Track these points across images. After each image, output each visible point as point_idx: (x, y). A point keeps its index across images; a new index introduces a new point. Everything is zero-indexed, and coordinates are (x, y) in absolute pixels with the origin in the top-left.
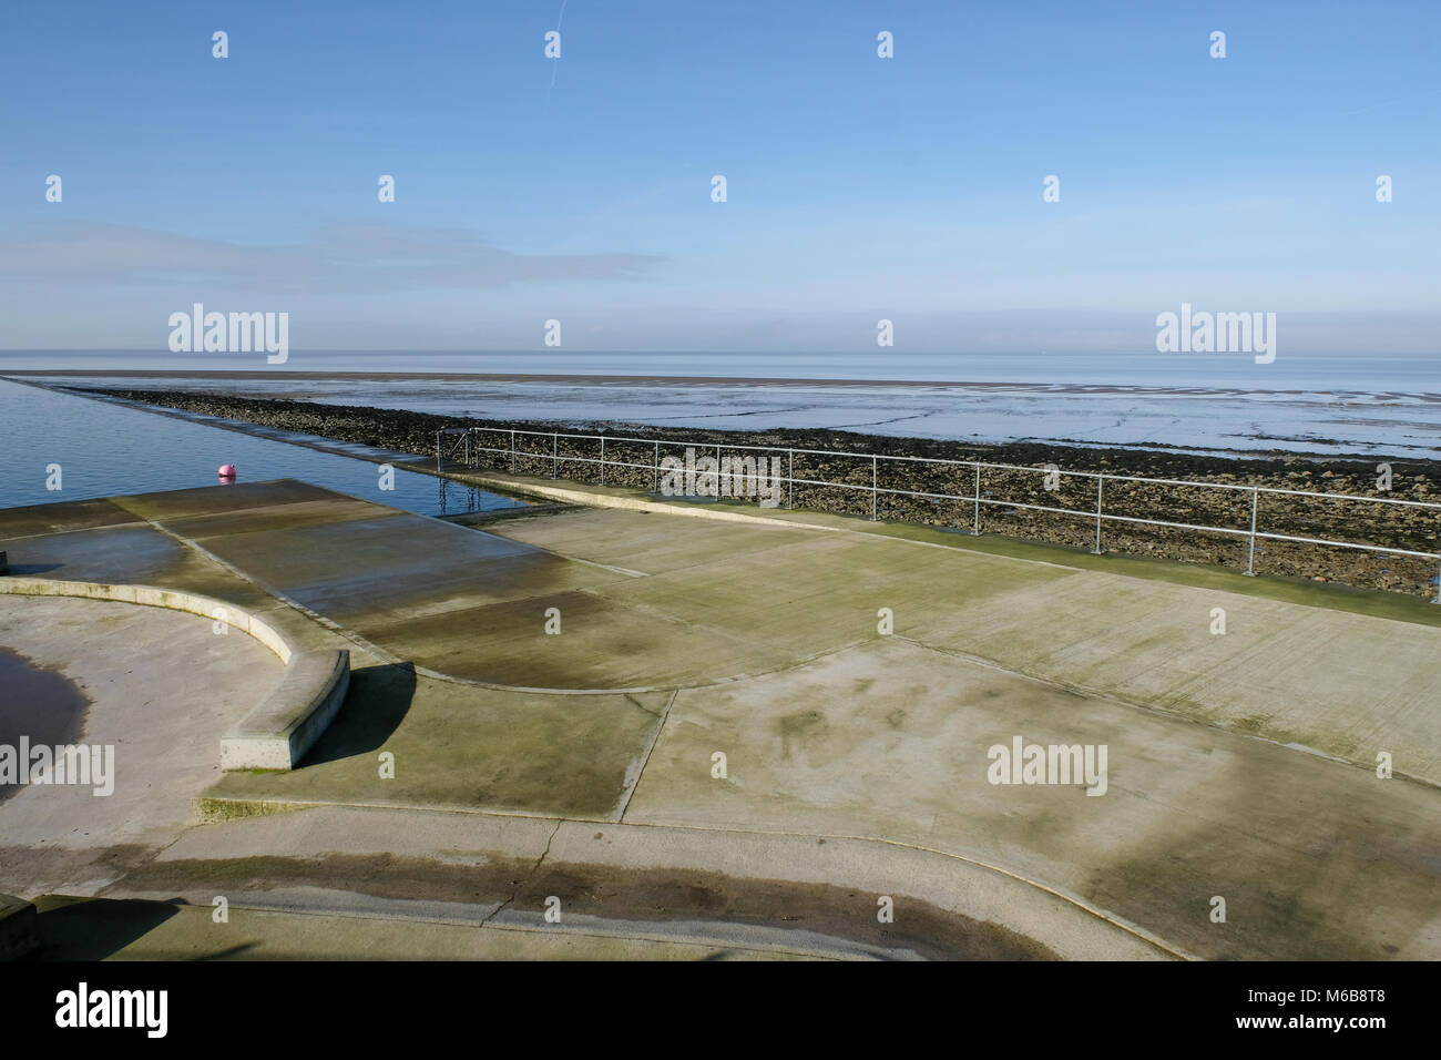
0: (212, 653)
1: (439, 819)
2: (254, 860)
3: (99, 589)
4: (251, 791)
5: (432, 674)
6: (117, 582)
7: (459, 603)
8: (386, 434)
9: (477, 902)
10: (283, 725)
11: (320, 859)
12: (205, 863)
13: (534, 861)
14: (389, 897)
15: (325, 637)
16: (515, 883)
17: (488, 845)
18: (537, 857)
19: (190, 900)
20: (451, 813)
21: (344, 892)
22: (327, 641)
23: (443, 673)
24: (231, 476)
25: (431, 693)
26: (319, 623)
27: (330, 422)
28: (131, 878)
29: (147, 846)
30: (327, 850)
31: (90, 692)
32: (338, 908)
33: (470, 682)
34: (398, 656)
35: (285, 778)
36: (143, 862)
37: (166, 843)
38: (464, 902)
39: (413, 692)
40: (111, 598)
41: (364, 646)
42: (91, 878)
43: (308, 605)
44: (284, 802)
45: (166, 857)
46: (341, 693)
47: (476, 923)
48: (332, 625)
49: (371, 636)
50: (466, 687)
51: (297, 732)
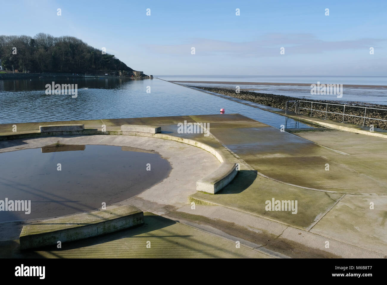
0: (205, 160)
1: (251, 217)
2: (199, 216)
3: (181, 139)
4: (202, 197)
5: (262, 175)
6: (185, 138)
7: (278, 155)
8: (274, 103)
9: (255, 243)
10: (213, 181)
11: (215, 220)
12: (187, 214)
13: (276, 236)
14: (230, 234)
15: (234, 160)
16: (268, 241)
17: (263, 227)
18: (278, 235)
19: (180, 222)
20: (255, 216)
21: (219, 230)
22: (234, 161)
23: (265, 175)
24: (223, 112)
25: (260, 181)
26: (234, 155)
27: (258, 98)
28: (169, 214)
29: (175, 207)
30: (217, 218)
31: (173, 166)
32: (215, 234)
33: (273, 179)
34: (253, 168)
35: (212, 196)
36: (173, 210)
37: (180, 207)
38: (251, 242)
39: (255, 179)
40: (184, 142)
41: (244, 164)
42: (161, 211)
43: (232, 150)
44: (210, 202)
45: (178, 210)
46: (233, 176)
47: (252, 248)
48: (237, 157)
49: (248, 162)
50: (272, 181)
51: (217, 184)
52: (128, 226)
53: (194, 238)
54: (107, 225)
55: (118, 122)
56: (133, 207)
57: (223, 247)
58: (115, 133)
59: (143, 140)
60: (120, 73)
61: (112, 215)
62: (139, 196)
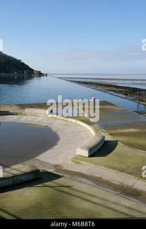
0: (82, 133)
1: (113, 173)
2: (78, 172)
3: (66, 118)
4: (80, 160)
5: (121, 144)
7: (132, 130)
8: (130, 93)
9: (115, 191)
10: (88, 148)
11: (89, 175)
12: (70, 171)
13: (130, 186)
14: (99, 185)
15: (102, 133)
16: (125, 190)
17: (121, 181)
19: (65, 176)
20: (116, 172)
21: (91, 182)
23: (123, 144)
25: (120, 148)
26: (102, 130)
27: (119, 89)
29: (62, 166)
31: (60, 137)
32: (89, 185)
33: (129, 147)
34: (115, 139)
35: (87, 159)
36: (60, 168)
37: (65, 166)
38: (113, 190)
39: (116, 147)
40: (67, 120)
41: (109, 136)
42: (52, 169)
43: (101, 126)
44: (85, 163)
45: (64, 168)
46: (101, 144)
47: (113, 195)
48: (104, 131)
49: (111, 134)
50: (127, 148)
51: (90, 150)
52: (29, 179)
53: (74, 187)
54: (15, 179)
55: (23, 106)
56: (33, 166)
57: (94, 194)
58: (21, 114)
59: (40, 119)
60: (25, 72)
61: (19, 172)
62: (37, 158)
